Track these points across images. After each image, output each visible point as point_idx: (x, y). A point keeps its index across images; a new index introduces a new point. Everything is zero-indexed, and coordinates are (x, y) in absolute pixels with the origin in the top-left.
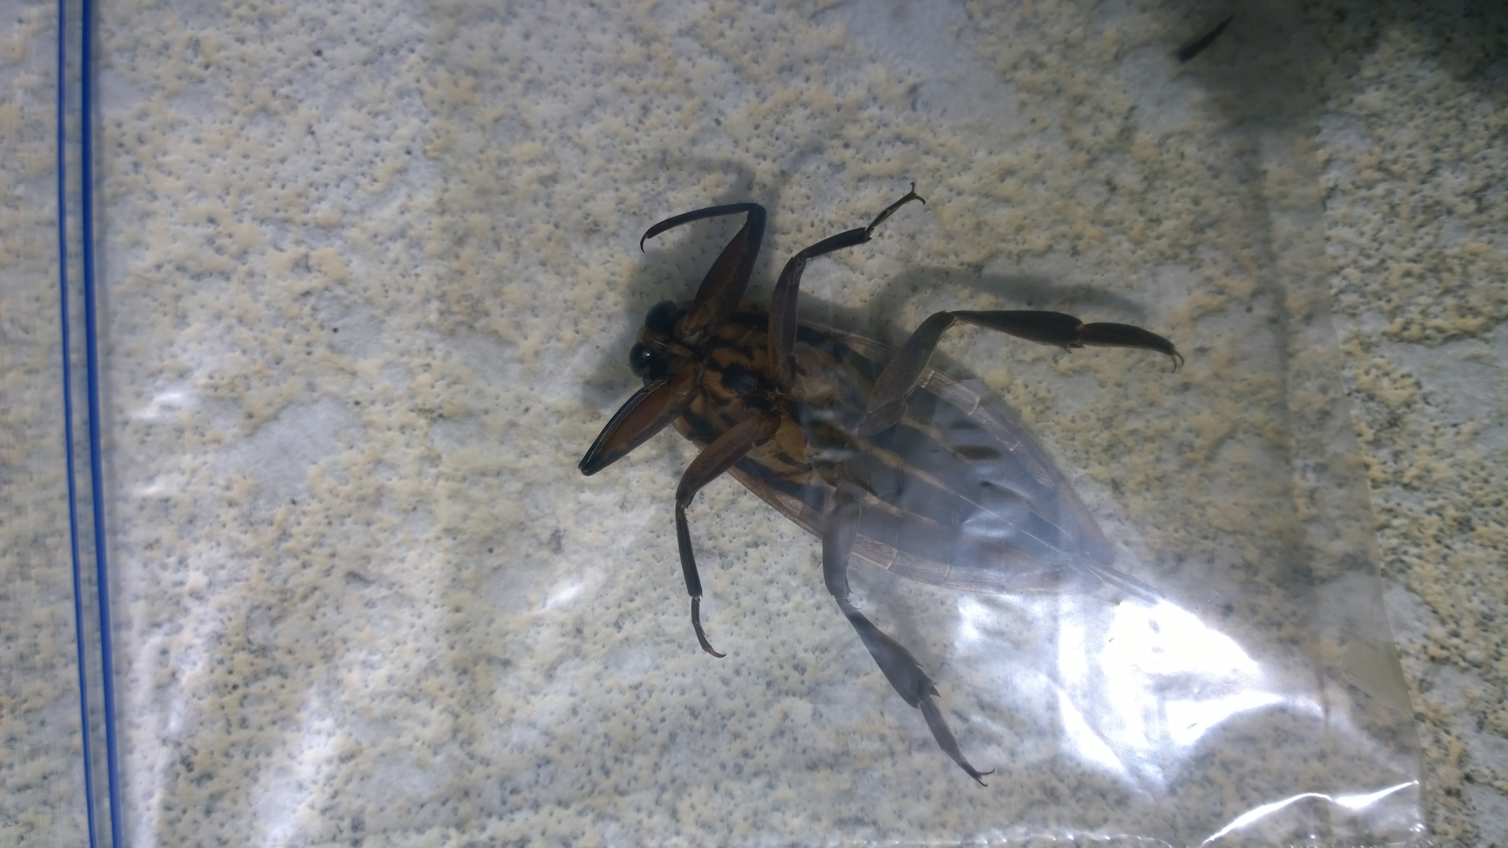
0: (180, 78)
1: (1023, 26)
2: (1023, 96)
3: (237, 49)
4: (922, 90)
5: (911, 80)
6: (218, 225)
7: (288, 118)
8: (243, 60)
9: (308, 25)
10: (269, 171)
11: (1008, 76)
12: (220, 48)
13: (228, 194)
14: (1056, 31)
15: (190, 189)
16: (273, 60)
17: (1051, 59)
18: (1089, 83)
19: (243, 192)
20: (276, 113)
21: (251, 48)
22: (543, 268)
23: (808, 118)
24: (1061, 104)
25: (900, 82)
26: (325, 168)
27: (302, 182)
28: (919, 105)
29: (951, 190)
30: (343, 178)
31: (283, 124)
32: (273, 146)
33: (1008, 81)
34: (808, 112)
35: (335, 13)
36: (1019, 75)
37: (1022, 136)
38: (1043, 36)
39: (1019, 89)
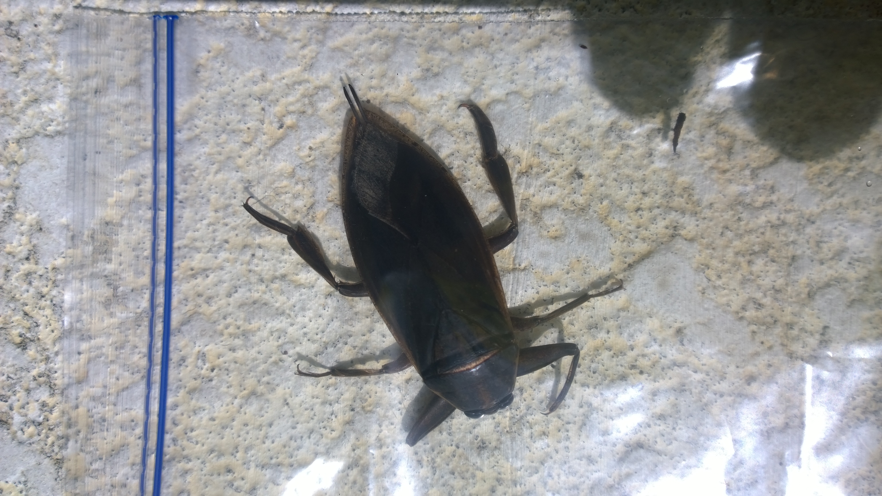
0: (195, 379)
1: (744, 282)
2: (754, 327)
3: (230, 356)
4: (686, 331)
5: (677, 325)
6: (234, 473)
7: (270, 396)
8: (236, 362)
9: (276, 334)
10: (262, 433)
11: (740, 315)
12: (219, 356)
13: (237, 452)
14: (766, 282)
15: (212, 451)
16: (254, 359)
17: (767, 301)
18: (794, 314)
19: (247, 449)
20: (262, 394)
21: (239, 354)
22: (452, 476)
23: (613, 357)
24: (778, 330)
25: (670, 327)
26: (299, 426)
27: (285, 437)
28: (685, 342)
29: (715, 394)
30: (312, 432)
31: (268, 400)
32: (262, 416)
33: (742, 318)
34: (612, 353)
35: (292, 325)
36: (747, 314)
37: (757, 354)
38: (759, 287)
39: (749, 324)
